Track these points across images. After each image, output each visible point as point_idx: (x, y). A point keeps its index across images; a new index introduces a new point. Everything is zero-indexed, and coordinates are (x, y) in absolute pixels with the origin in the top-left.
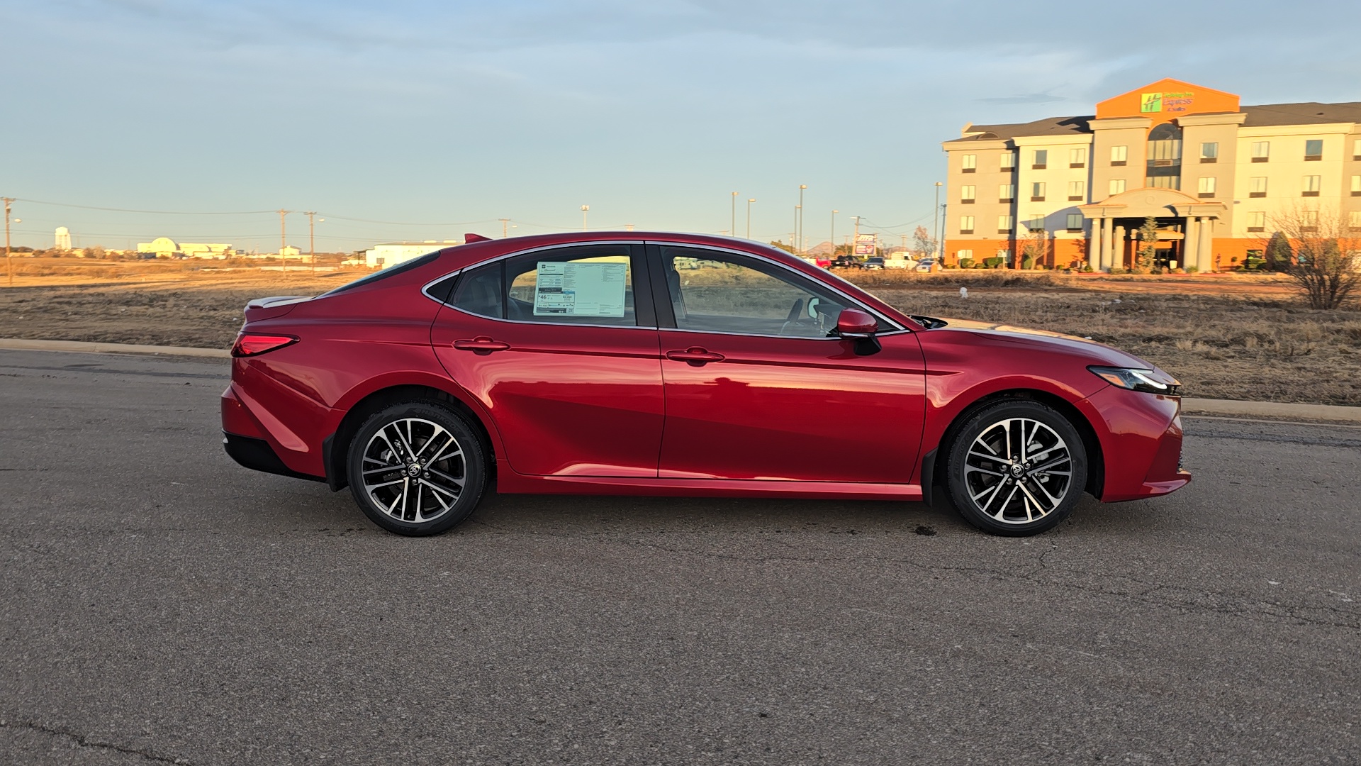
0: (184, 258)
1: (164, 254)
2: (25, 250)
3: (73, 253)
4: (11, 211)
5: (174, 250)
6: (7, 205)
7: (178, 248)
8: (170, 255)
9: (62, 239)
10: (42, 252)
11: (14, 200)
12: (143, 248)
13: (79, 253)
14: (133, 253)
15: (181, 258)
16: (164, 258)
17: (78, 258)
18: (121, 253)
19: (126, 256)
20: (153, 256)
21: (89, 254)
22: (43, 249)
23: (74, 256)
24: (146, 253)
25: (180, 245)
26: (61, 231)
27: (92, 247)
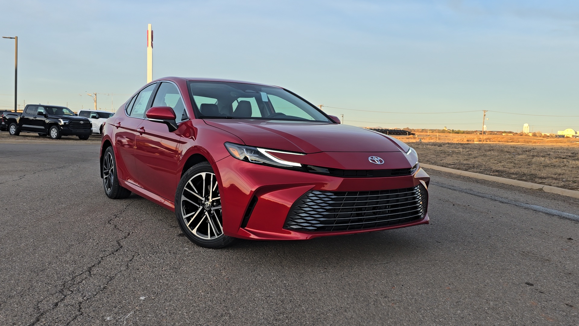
0: (577, 138)
1: (568, 136)
2: (510, 132)
3: (528, 134)
4: (486, 115)
5: (574, 134)
6: (485, 113)
7: (576, 133)
8: (571, 136)
9: (526, 129)
10: (516, 133)
11: (487, 111)
12: (560, 133)
13: (531, 134)
14: (553, 135)
15: (576, 138)
16: (567, 137)
17: (530, 136)
18: (548, 135)
19: (550, 136)
20: (563, 136)
21: (534, 135)
22: (517, 132)
23: (529, 136)
24: (560, 135)
25: (577, 132)
26: (526, 125)
27: (536, 132)
